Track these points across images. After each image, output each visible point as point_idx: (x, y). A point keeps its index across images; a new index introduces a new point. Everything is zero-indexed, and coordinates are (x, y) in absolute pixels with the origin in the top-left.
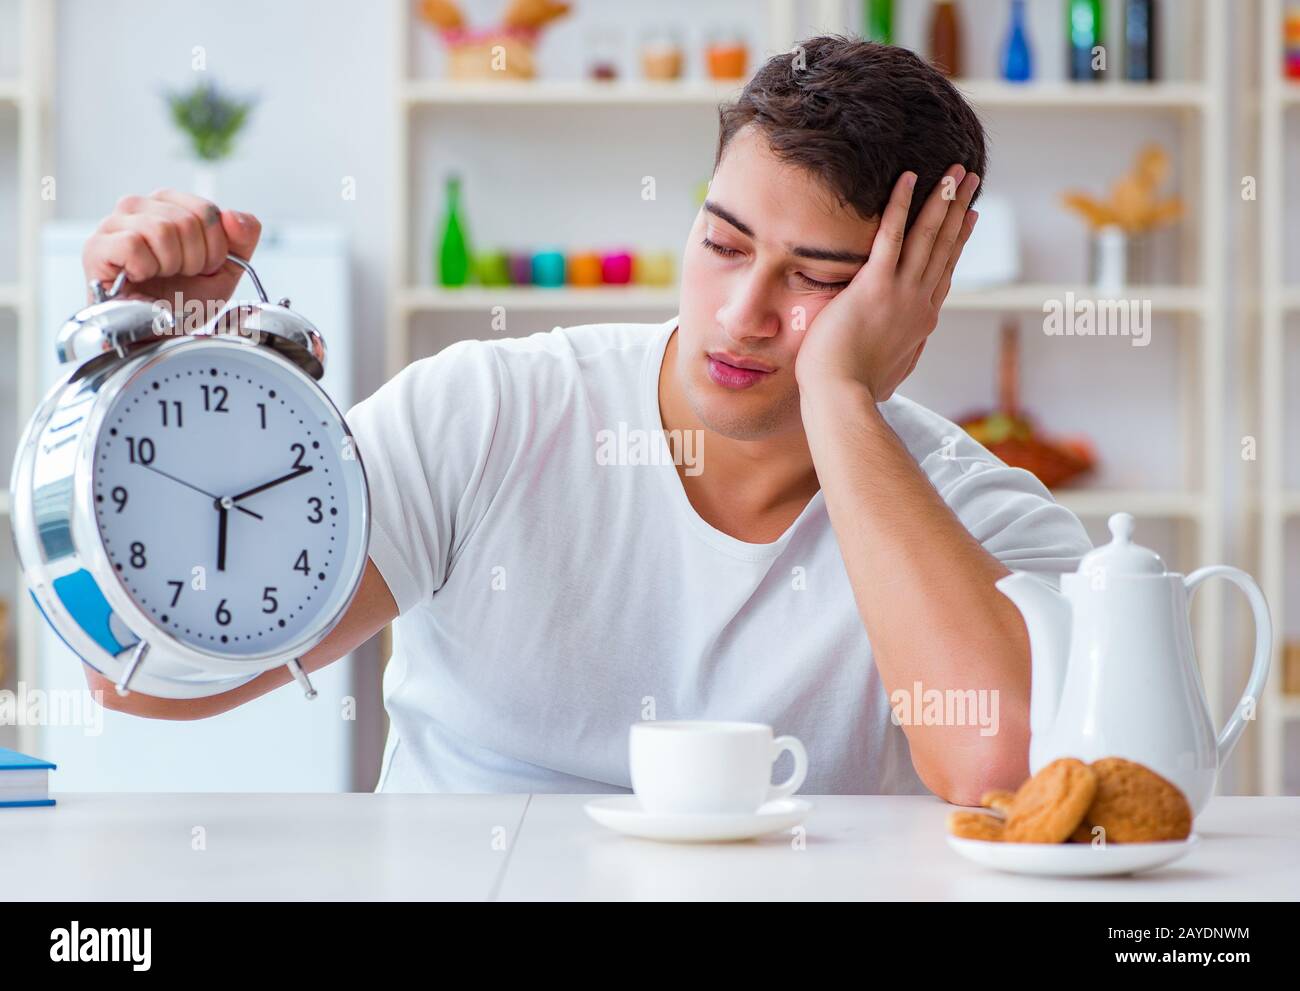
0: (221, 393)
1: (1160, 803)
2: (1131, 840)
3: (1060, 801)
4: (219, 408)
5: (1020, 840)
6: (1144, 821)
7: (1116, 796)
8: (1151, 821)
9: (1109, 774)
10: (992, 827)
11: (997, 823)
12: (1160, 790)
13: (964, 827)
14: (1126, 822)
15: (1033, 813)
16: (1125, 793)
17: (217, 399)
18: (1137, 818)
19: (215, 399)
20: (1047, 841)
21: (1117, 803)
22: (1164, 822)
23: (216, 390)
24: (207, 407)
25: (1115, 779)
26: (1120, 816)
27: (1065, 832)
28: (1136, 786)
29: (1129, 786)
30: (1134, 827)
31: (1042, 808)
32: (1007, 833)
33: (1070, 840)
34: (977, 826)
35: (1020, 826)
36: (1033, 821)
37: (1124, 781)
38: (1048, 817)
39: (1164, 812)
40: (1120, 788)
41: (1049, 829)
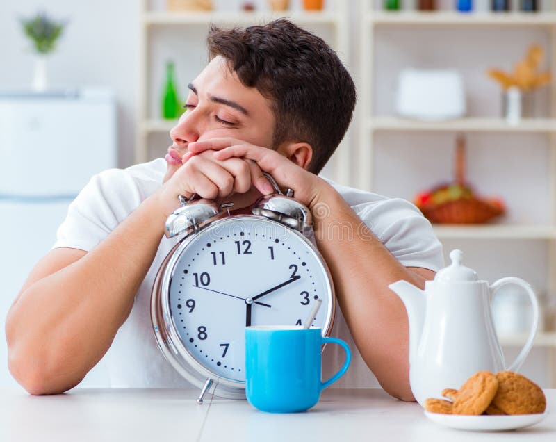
0: (247, 244)
1: (530, 394)
2: (515, 413)
3: (480, 393)
4: (246, 252)
5: (460, 413)
6: (522, 404)
7: (508, 391)
8: (525, 404)
9: (505, 380)
10: (446, 406)
11: (449, 405)
12: (530, 388)
13: (432, 406)
14: (512, 403)
15: (467, 400)
16: (513, 389)
17: (245, 248)
18: (518, 402)
19: (243, 248)
20: (474, 414)
21: (508, 394)
22: (532, 404)
23: (244, 243)
24: (239, 253)
25: (507, 382)
26: (510, 401)
27: (483, 409)
28: (518, 386)
29: (514, 386)
30: (517, 406)
31: (471, 397)
32: (454, 409)
33: (485, 413)
34: (439, 406)
35: (460, 405)
36: (467, 404)
37: (512, 384)
38: (474, 401)
39: (532, 399)
40: (510, 387)
41: (474, 407)
